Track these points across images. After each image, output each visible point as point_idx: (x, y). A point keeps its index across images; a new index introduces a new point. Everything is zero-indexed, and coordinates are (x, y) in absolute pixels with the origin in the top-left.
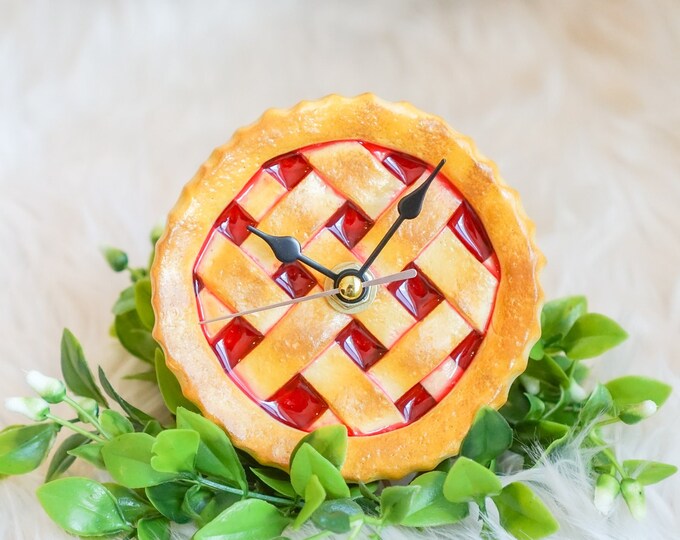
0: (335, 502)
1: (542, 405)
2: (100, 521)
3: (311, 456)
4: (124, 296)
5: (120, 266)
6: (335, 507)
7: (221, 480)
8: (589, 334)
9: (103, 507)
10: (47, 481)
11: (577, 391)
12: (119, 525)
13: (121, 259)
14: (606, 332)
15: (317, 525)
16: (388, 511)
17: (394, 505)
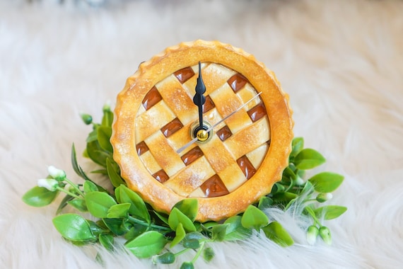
0: (190, 234)
1: (283, 187)
2: (81, 234)
3: (177, 213)
4: (91, 135)
5: (88, 122)
6: (192, 237)
7: (138, 217)
8: (307, 158)
9: (83, 228)
10: (57, 214)
11: (300, 181)
12: (91, 237)
13: (89, 119)
14: (316, 158)
15: (185, 246)
16: (216, 236)
17: (219, 233)
